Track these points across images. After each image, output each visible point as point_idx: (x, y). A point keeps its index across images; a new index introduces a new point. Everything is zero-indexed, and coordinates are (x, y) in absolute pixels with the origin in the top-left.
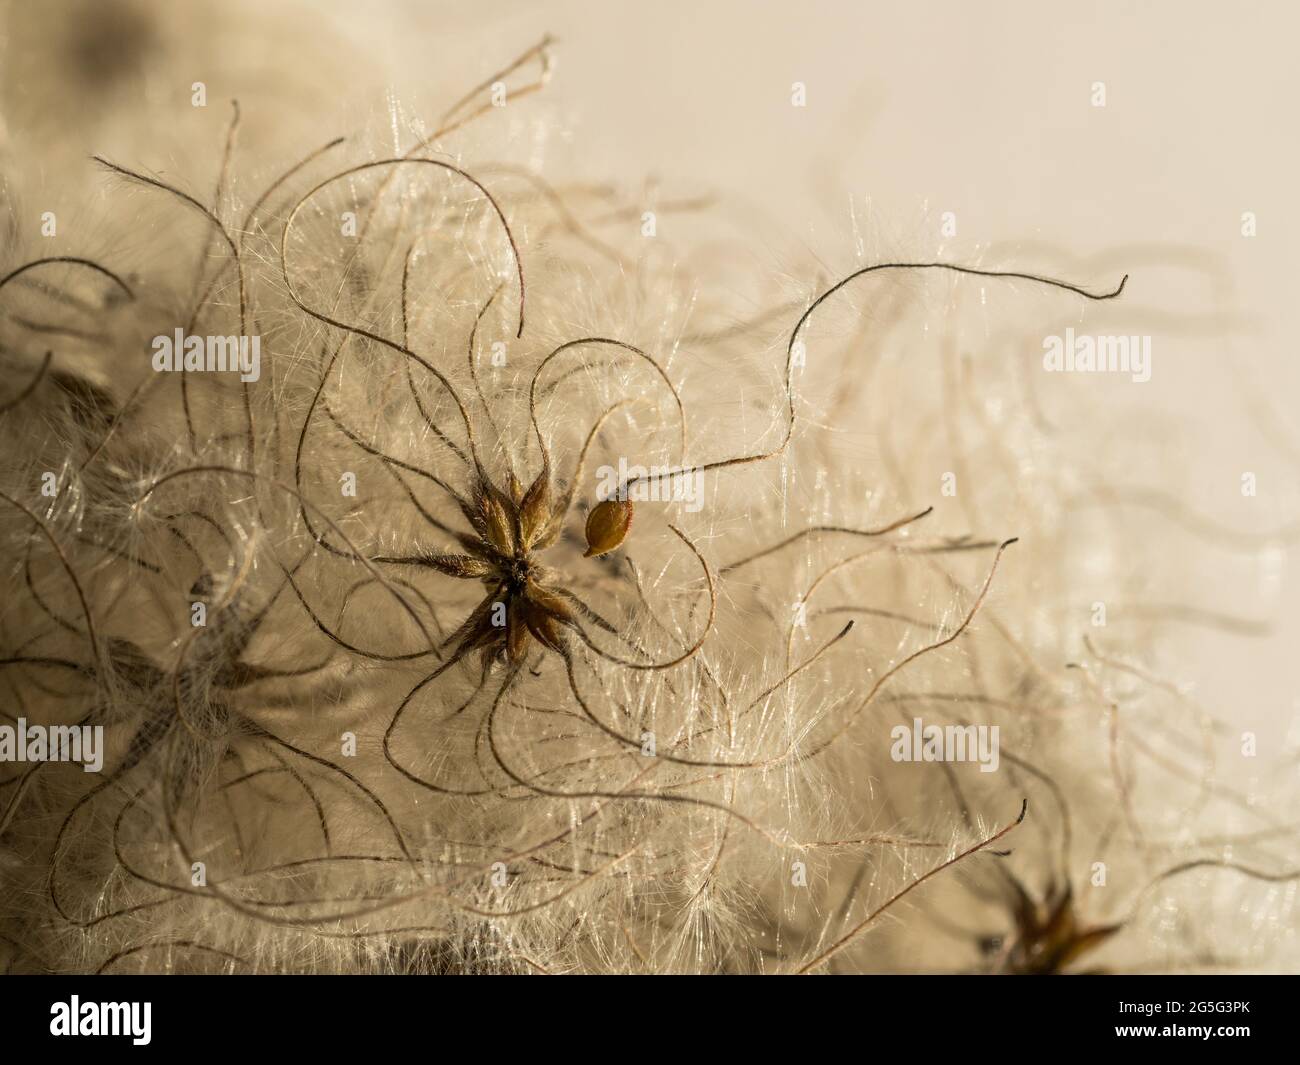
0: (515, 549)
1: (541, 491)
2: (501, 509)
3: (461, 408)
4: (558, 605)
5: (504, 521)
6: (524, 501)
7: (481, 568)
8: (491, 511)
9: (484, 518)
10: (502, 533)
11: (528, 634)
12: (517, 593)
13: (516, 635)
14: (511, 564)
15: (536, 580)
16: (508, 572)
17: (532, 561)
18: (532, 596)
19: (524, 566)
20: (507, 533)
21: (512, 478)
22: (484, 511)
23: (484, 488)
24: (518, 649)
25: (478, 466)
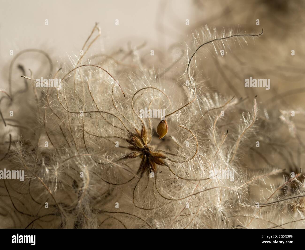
0: (144, 146)
1: (144, 130)
2: (137, 138)
3: (119, 119)
4: (160, 155)
5: (139, 140)
6: (142, 134)
7: (138, 154)
8: (135, 140)
9: (134, 142)
10: (140, 143)
11: (156, 164)
12: (149, 156)
13: (153, 166)
14: (145, 150)
15: (152, 151)
16: (145, 152)
17: (149, 147)
18: (153, 155)
19: (148, 149)
20: (141, 143)
21: (136, 129)
22: (134, 140)
23: (132, 135)
24: (155, 169)
25: (128, 131)
